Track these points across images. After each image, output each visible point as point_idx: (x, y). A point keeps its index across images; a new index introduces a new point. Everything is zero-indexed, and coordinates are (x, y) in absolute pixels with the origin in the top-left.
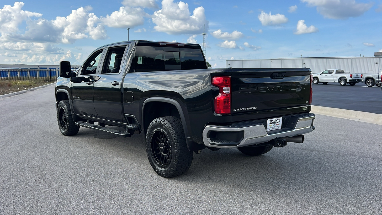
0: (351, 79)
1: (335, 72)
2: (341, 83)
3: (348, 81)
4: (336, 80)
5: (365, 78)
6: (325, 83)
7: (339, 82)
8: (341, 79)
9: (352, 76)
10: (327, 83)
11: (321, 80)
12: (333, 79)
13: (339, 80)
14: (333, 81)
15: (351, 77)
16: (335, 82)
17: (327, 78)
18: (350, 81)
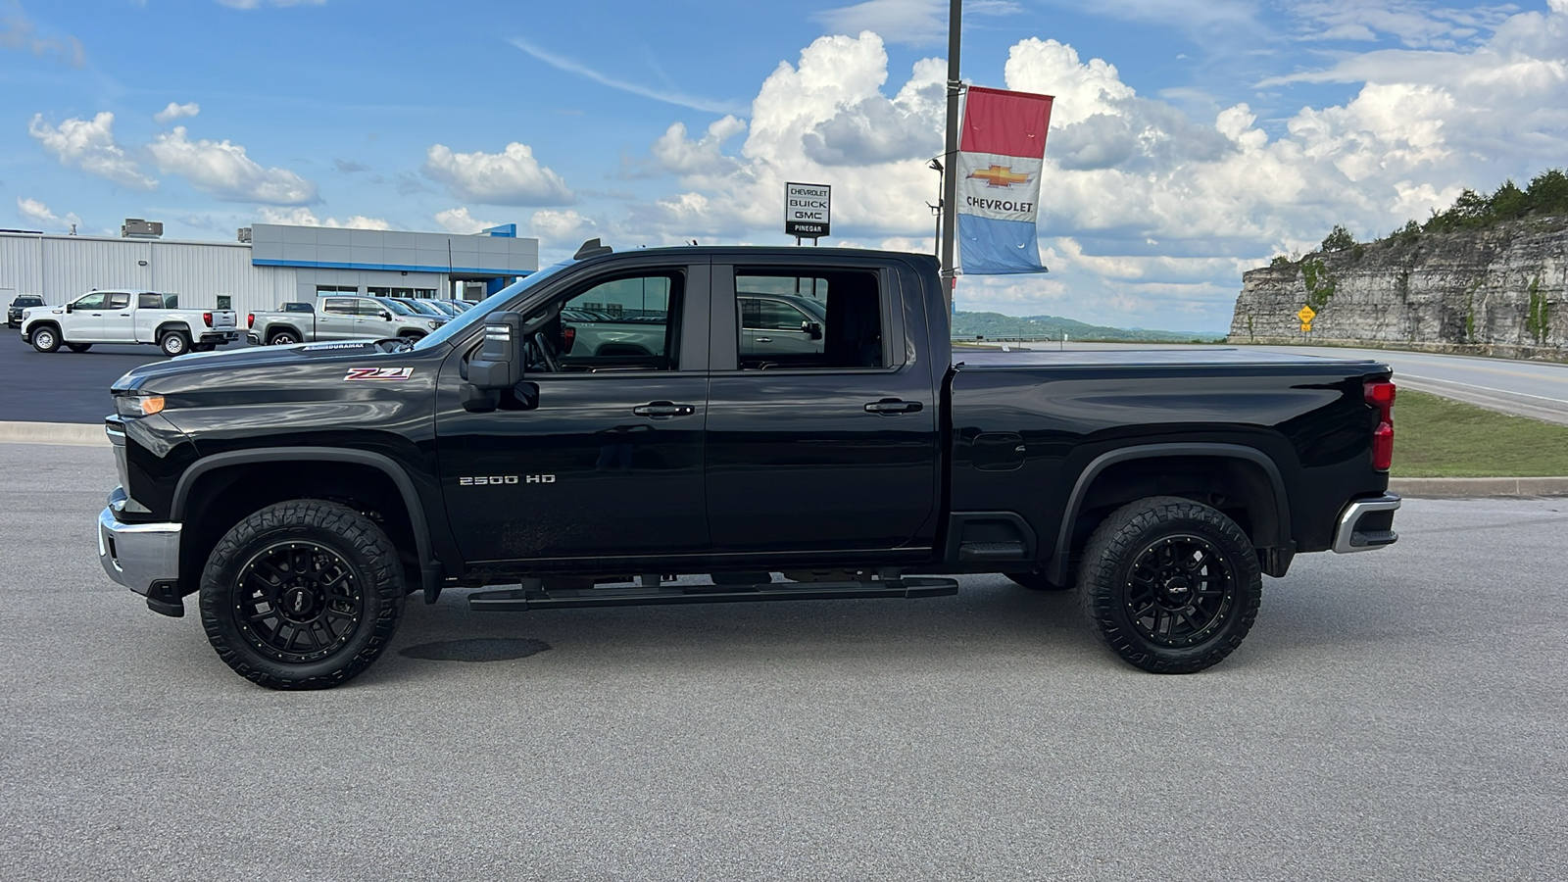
0: (208, 330)
1: (134, 302)
2: (167, 346)
3: (196, 340)
4: (143, 335)
5: (264, 326)
6: (81, 348)
7: (158, 342)
8: (164, 331)
9: (211, 320)
10: (89, 345)
11: (72, 334)
12: (131, 329)
13: (159, 337)
14: (134, 340)
15: (209, 325)
16: (141, 343)
17: (104, 326)
18: (204, 337)
